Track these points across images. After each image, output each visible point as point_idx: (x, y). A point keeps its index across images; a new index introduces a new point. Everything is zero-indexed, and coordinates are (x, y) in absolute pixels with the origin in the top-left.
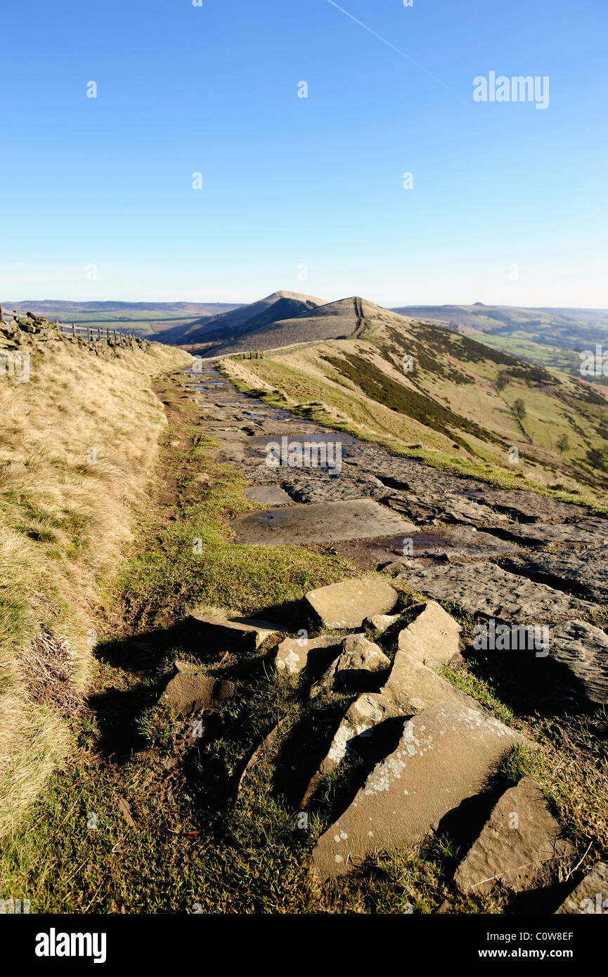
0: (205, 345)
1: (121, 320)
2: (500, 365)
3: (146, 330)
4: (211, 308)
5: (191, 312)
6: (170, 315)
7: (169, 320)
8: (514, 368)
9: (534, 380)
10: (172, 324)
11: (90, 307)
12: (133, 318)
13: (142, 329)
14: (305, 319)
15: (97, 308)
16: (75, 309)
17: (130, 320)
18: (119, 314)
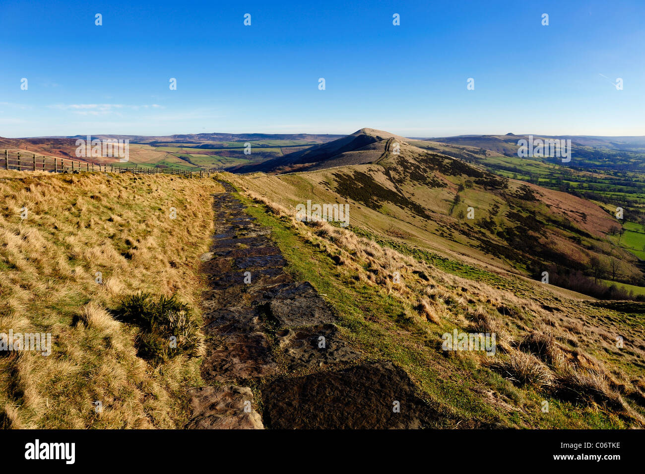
0: (311, 164)
1: (263, 146)
2: (471, 177)
3: (279, 153)
4: (322, 138)
5: (309, 141)
6: (294, 143)
7: (293, 146)
8: (479, 180)
9: (490, 186)
10: (295, 149)
11: (242, 138)
12: (271, 145)
13: (276, 153)
14: (357, 152)
15: (247, 138)
16: (234, 139)
17: (268, 147)
18: (261, 142)
